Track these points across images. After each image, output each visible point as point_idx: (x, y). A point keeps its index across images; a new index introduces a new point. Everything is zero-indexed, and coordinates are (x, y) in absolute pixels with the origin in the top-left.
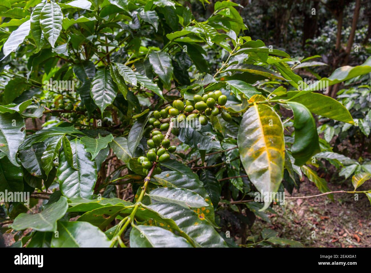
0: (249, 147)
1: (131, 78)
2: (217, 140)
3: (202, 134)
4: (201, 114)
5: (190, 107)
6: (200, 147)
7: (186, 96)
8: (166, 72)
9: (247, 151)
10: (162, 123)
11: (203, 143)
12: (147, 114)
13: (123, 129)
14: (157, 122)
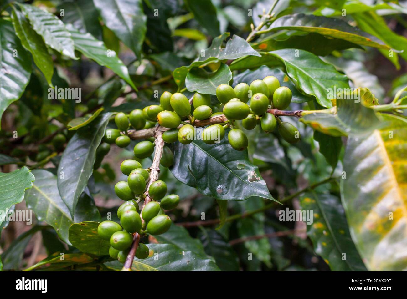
0: (368, 210)
1: (61, 39)
2: (259, 178)
3: (226, 166)
4: (231, 127)
5: (203, 109)
6: (222, 194)
7: (190, 84)
8: (131, 26)
9: (363, 219)
10: (135, 140)
11: (229, 184)
12: (98, 119)
13: (31, 148)
14: (122, 138)
